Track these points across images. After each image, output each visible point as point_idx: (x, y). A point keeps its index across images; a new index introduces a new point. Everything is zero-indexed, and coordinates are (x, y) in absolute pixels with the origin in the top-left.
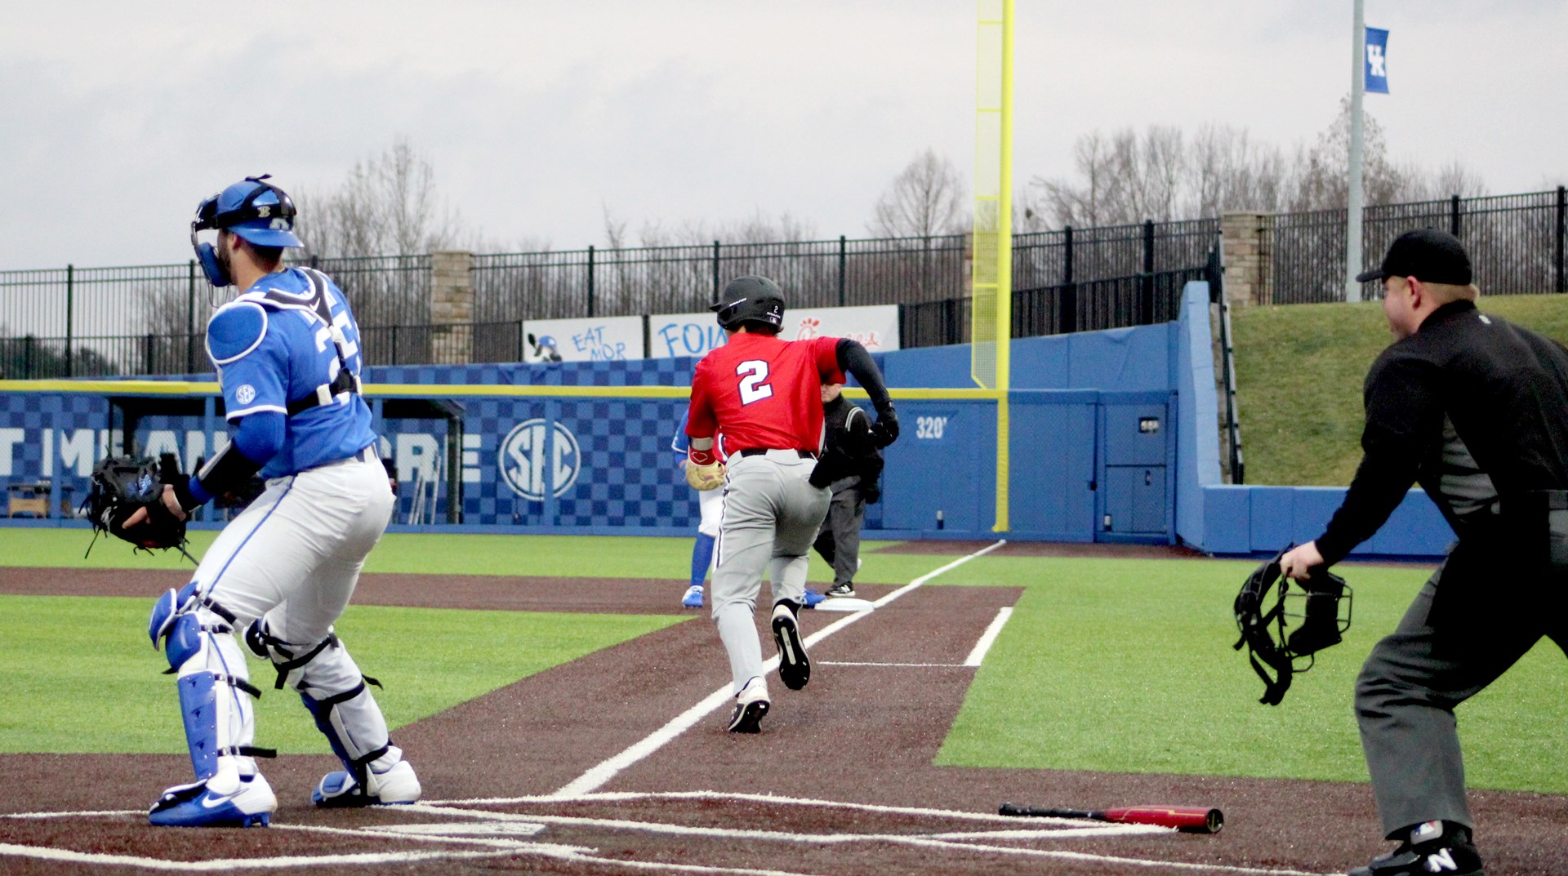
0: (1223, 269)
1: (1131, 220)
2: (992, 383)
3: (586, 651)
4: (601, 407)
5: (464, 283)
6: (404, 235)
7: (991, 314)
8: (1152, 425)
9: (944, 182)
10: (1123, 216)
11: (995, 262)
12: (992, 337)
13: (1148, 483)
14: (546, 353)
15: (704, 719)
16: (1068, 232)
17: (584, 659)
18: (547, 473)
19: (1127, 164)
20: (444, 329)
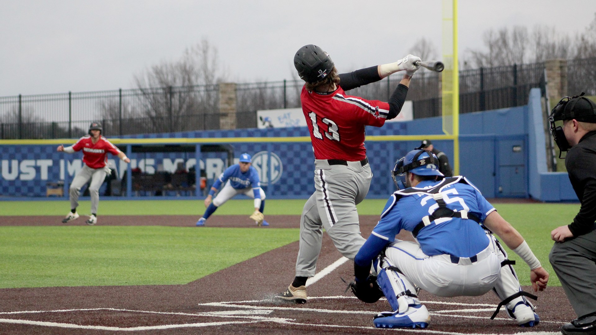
0: (546, 83)
1: (507, 64)
2: (451, 132)
3: (287, 243)
4: (290, 146)
5: (233, 96)
6: (207, 77)
7: (450, 104)
8: (517, 149)
9: (429, 51)
10: (503, 63)
11: (452, 82)
12: (451, 113)
13: (517, 173)
14: (267, 124)
15: (337, 268)
16: (482, 69)
17: (287, 246)
18: (269, 174)
19: (505, 43)
20: (225, 115)
